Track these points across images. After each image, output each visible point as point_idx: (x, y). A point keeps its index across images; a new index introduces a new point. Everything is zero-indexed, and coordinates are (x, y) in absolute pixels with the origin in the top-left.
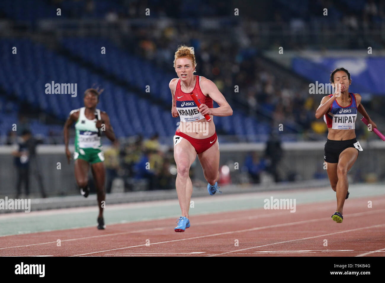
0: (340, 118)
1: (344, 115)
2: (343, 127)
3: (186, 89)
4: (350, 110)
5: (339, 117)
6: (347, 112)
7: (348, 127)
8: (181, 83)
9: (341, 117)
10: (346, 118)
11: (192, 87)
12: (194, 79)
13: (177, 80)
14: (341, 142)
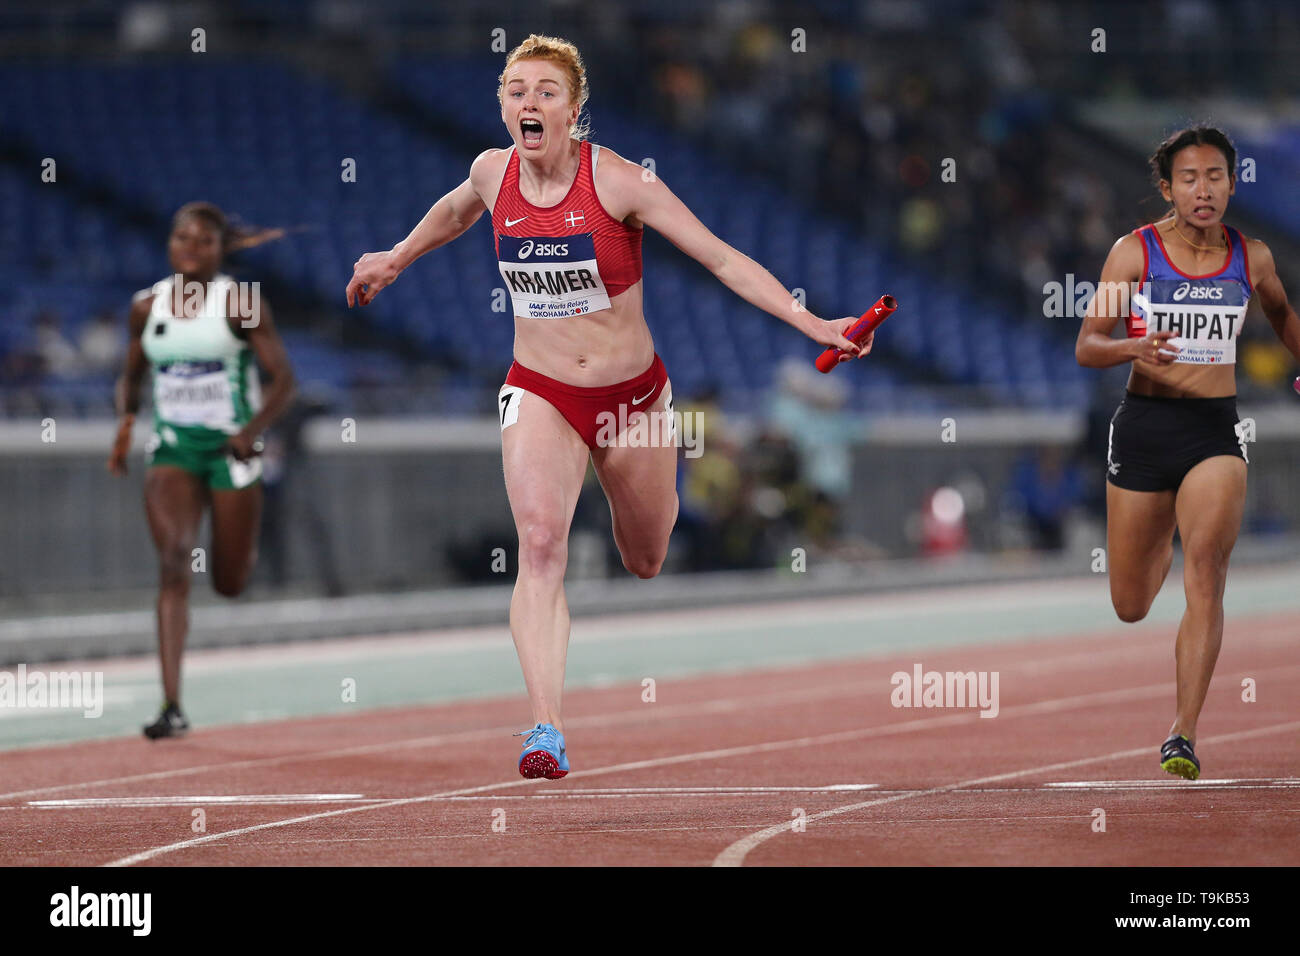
0: (1176, 320)
1: (1194, 309)
2: (1184, 354)
3: (537, 186)
4: (1219, 290)
5: (1172, 315)
6: (1204, 296)
7: (1205, 356)
8: (524, 166)
9: (1181, 316)
10: (1201, 321)
11: (561, 182)
12: (573, 153)
13: (506, 154)
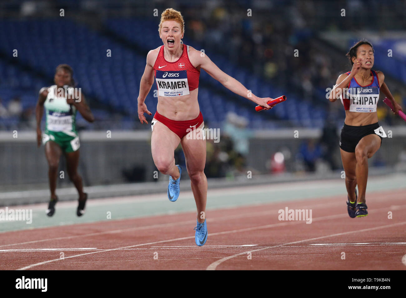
2: (362, 109)
7: (368, 110)
14: (360, 127)
